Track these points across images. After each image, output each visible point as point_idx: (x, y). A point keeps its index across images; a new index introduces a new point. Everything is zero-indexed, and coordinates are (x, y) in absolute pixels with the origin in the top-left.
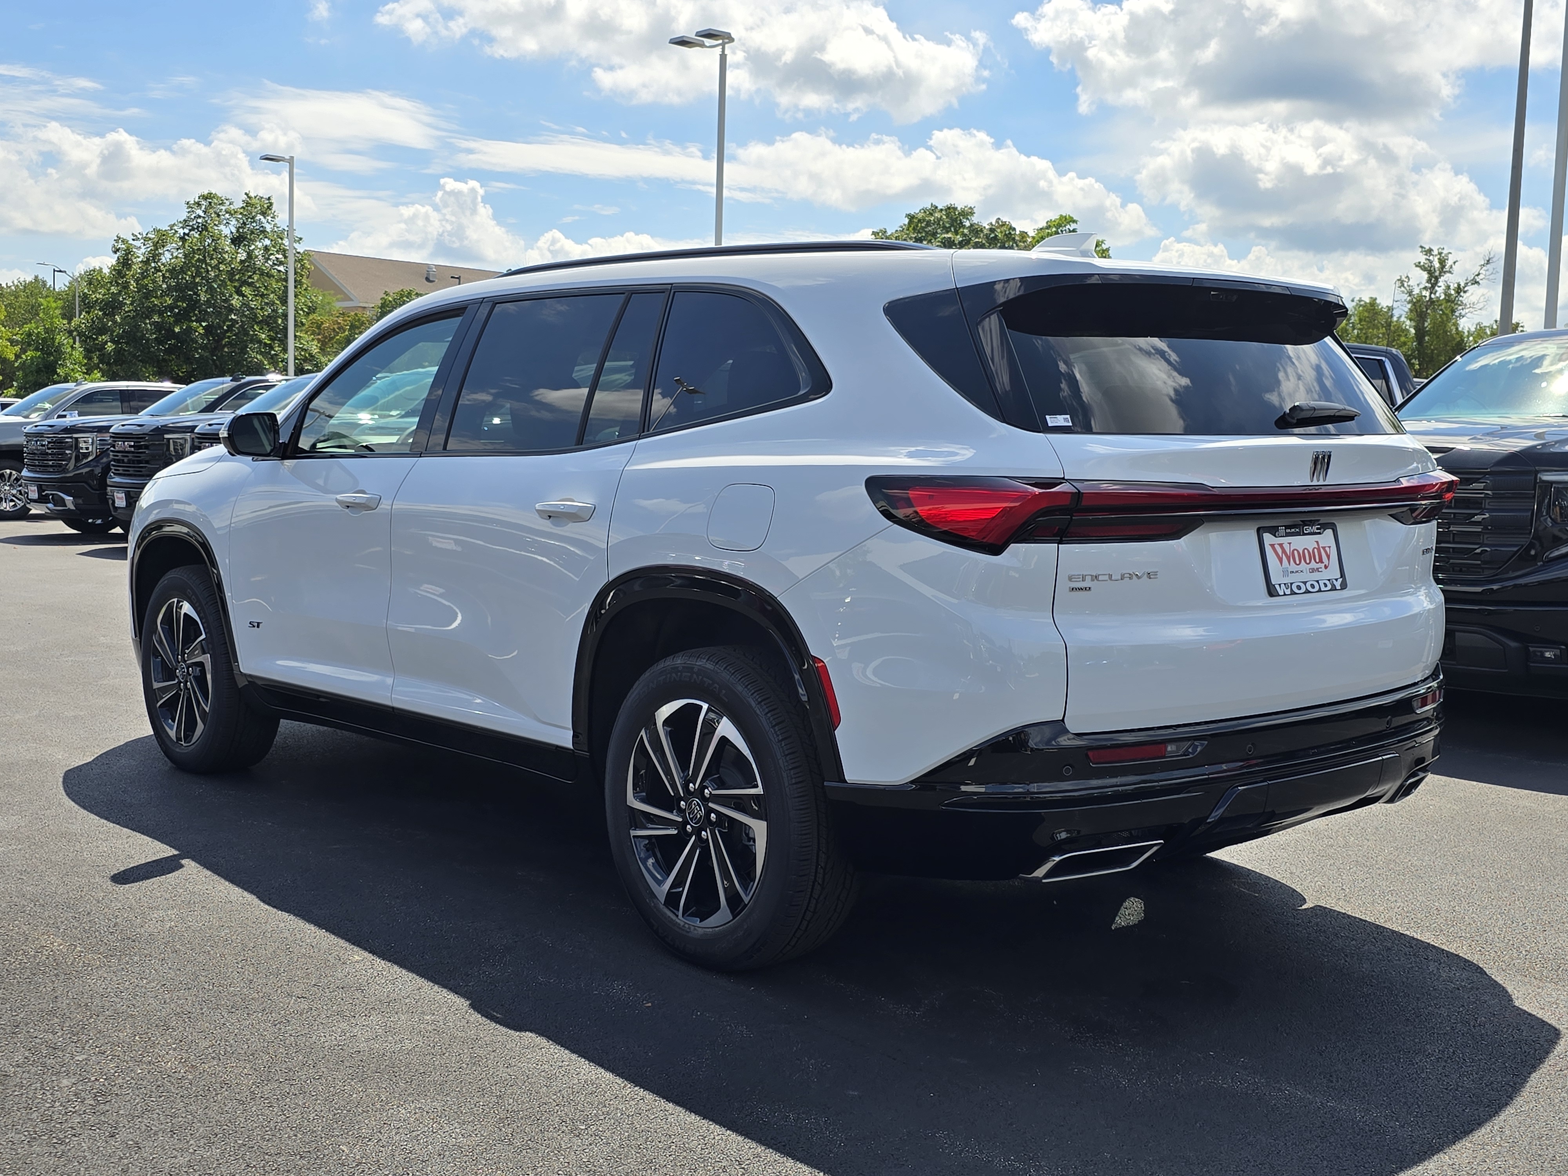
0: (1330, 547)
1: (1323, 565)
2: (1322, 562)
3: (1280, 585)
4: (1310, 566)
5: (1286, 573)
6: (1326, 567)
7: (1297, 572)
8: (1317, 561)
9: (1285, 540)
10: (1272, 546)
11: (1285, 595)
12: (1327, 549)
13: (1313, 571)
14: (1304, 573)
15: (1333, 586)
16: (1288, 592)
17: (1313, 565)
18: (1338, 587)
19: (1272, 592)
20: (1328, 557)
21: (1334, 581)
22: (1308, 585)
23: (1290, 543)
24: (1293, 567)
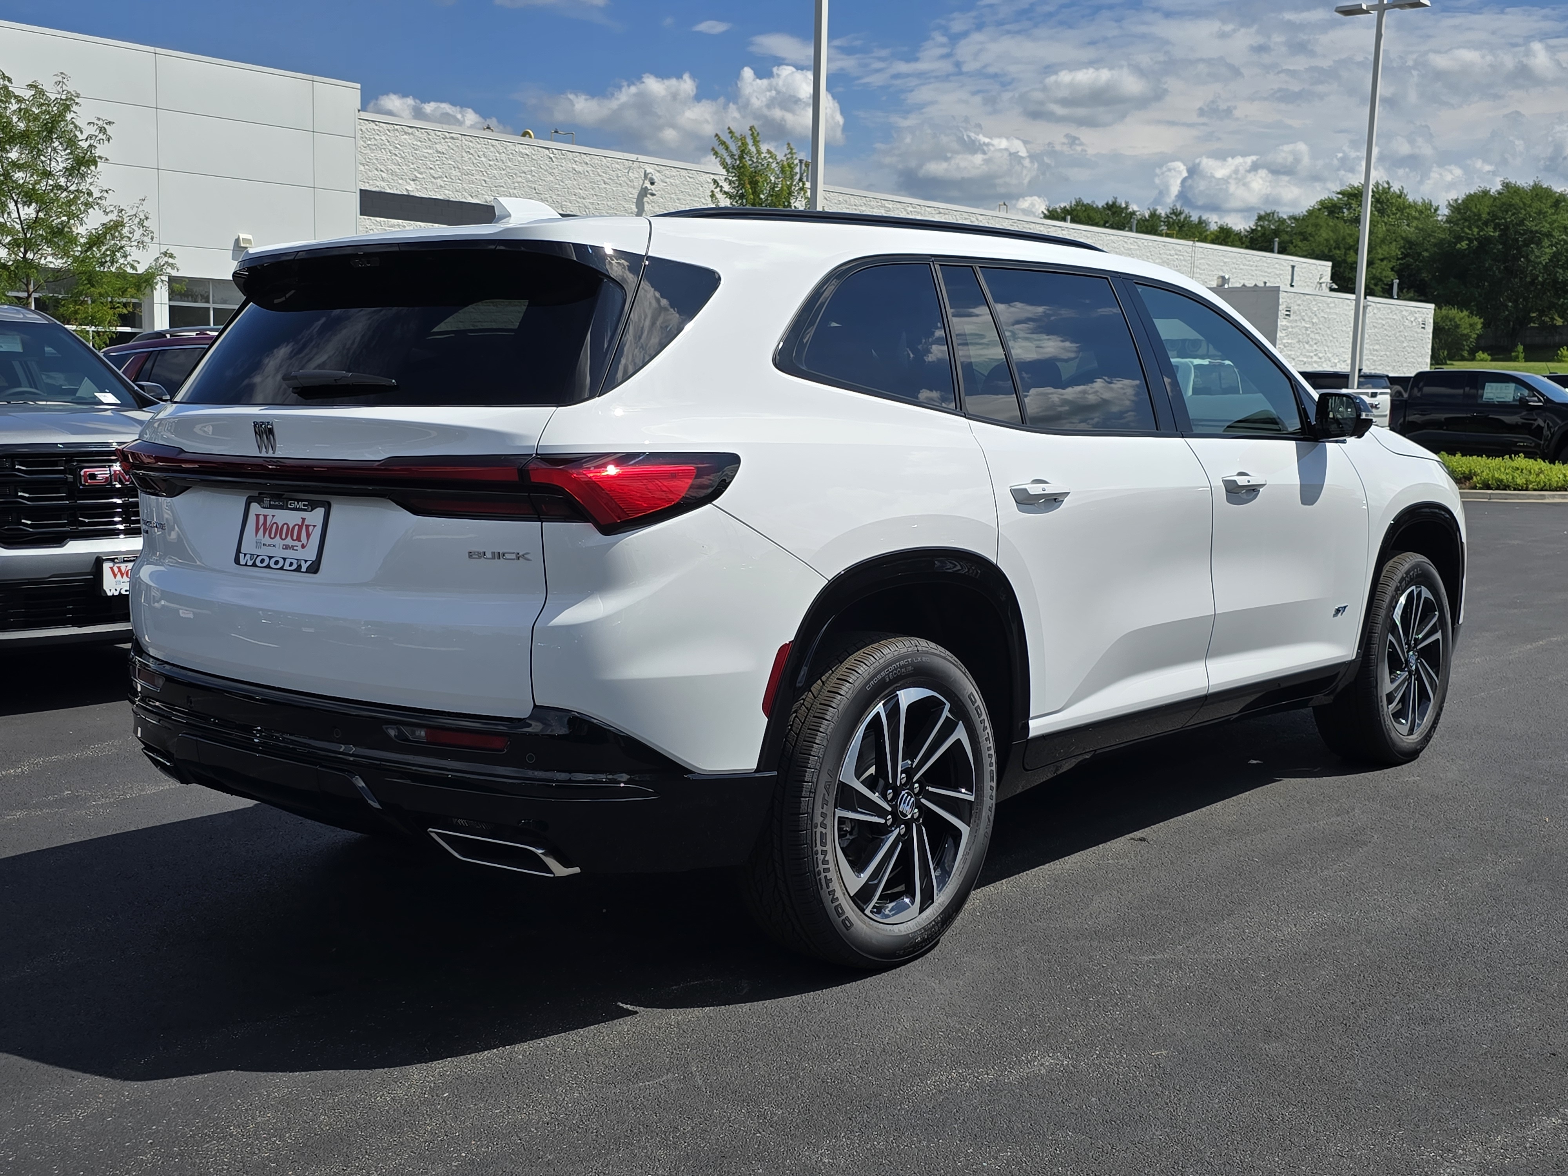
0: (314, 526)
1: (300, 544)
2: (300, 541)
3: (245, 555)
4: (285, 542)
5: (258, 544)
6: (303, 546)
7: (269, 545)
8: (295, 538)
9: (270, 512)
10: (258, 516)
11: (246, 565)
12: (311, 528)
13: (287, 547)
14: (277, 548)
15: (300, 566)
16: (250, 563)
17: (289, 541)
18: (304, 569)
19: (237, 561)
20: (308, 536)
21: (303, 562)
22: (273, 560)
23: (273, 516)
24: (267, 540)
